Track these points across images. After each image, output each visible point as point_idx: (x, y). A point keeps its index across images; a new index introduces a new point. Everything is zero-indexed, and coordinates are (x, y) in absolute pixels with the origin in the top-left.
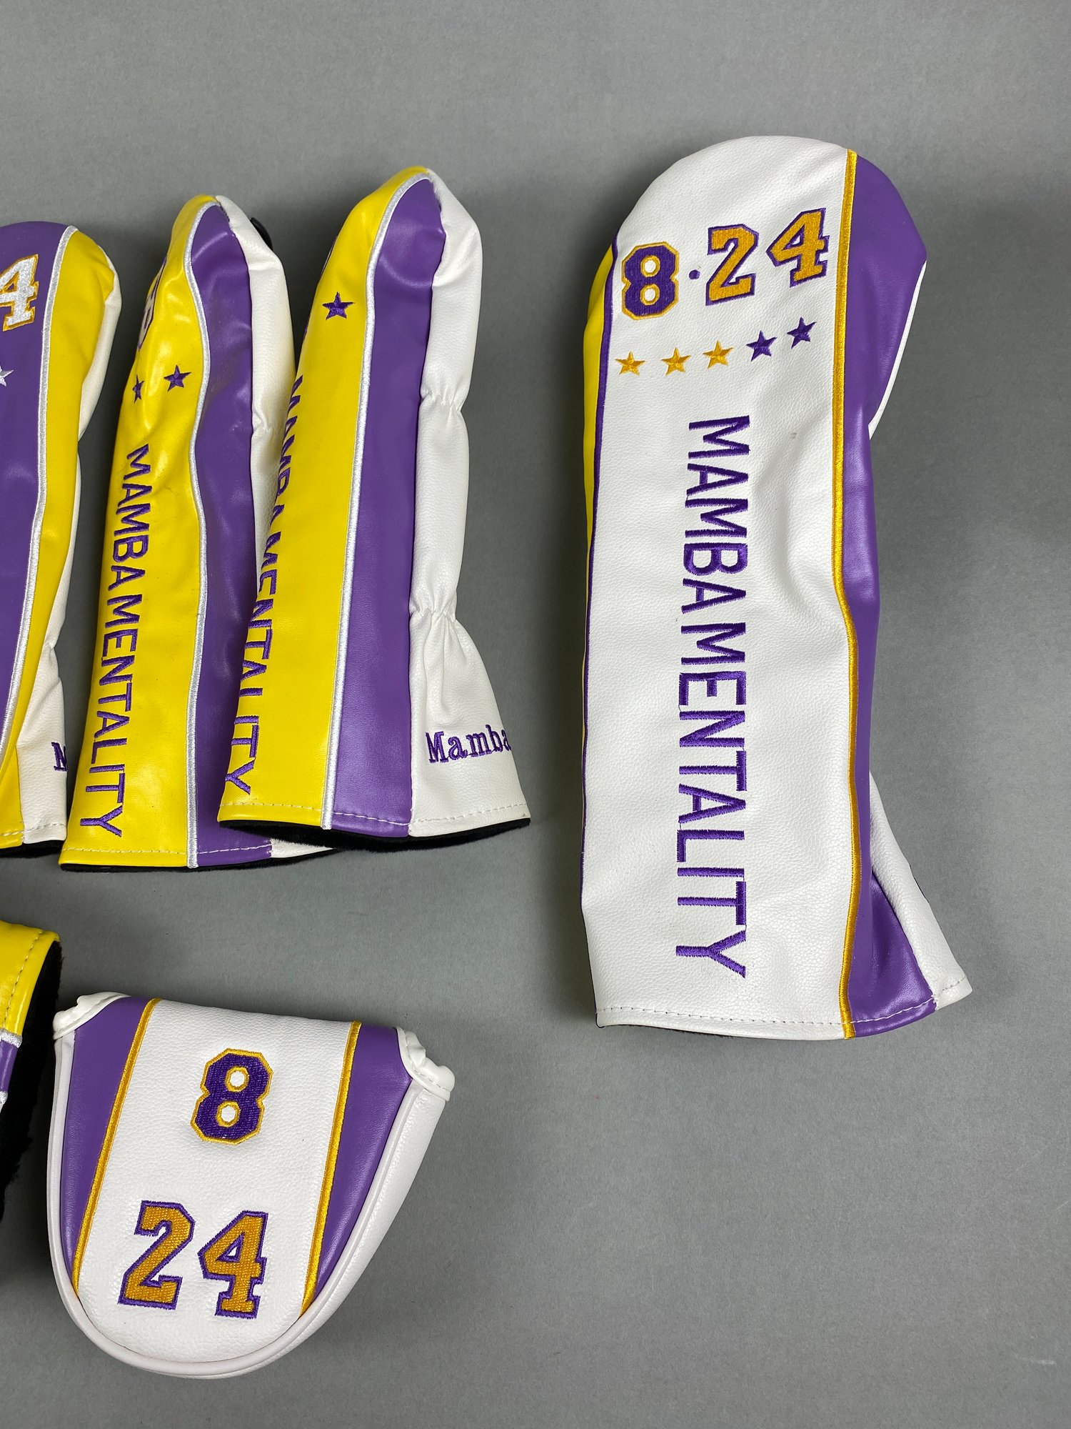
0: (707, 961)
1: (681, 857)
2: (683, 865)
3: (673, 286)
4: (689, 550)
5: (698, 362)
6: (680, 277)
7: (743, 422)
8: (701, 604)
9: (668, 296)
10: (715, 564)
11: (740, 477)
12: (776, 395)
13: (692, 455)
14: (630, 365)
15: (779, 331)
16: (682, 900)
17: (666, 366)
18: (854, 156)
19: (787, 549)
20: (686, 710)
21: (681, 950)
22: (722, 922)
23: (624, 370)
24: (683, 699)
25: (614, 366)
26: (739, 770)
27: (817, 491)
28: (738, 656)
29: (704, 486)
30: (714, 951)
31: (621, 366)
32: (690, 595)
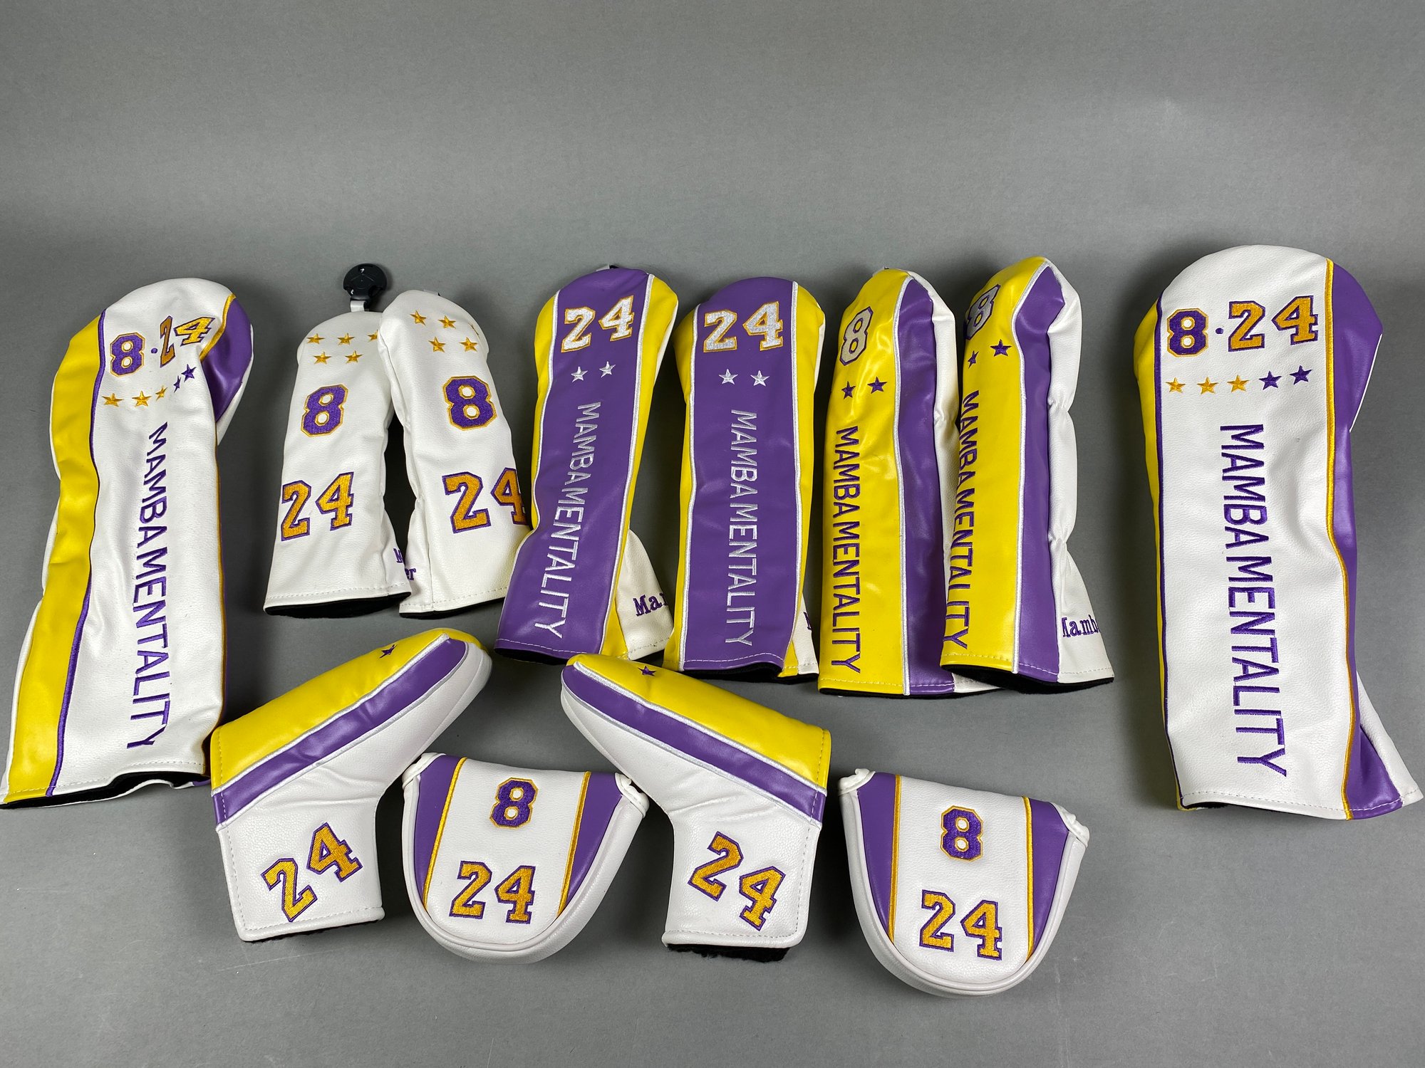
0: (1260, 766)
1: (1237, 702)
2: (1238, 708)
3: (1205, 337)
4: (1227, 509)
5: (1223, 388)
6: (1209, 332)
7: (1259, 428)
8: (1239, 543)
9: (1200, 344)
10: (1246, 518)
11: (1260, 464)
12: (1284, 412)
13: (1224, 447)
14: (1176, 386)
15: (1284, 371)
16: (1239, 729)
17: (1201, 388)
18: (1331, 264)
19: (1297, 512)
20: (1234, 611)
21: (1241, 759)
22: (1268, 743)
23: (1172, 389)
24: (1232, 604)
25: (1165, 387)
26: (1272, 649)
27: (1317, 476)
28: (1268, 578)
29: (1234, 468)
30: (1265, 760)
31: (1170, 387)
32: (1231, 538)
